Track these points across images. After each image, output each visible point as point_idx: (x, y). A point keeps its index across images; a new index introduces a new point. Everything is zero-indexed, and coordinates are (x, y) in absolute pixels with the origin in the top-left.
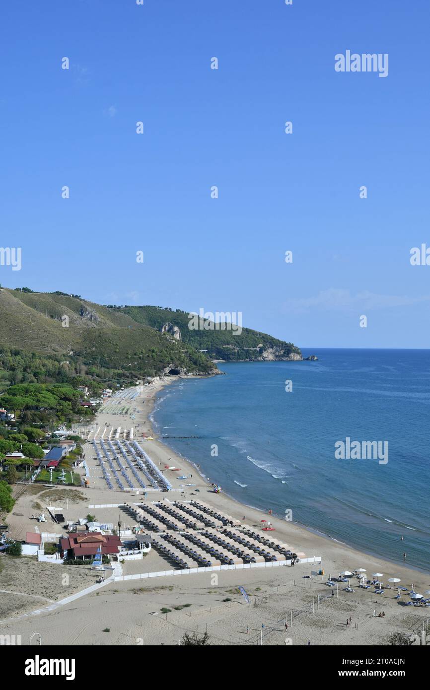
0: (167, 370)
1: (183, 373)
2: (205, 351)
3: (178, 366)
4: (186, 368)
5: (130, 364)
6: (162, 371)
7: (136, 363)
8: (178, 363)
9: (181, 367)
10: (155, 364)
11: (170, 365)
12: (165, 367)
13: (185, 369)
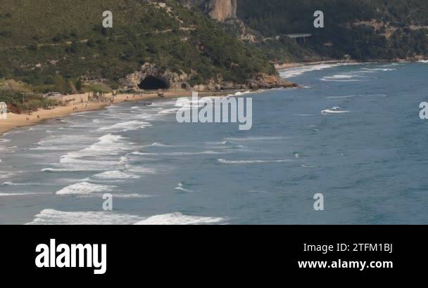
0: (135, 79)
1: (178, 85)
2: (304, 35)
3: (164, 68)
4: (189, 73)
5: (38, 65)
6: (121, 80)
7: (53, 62)
8: (165, 59)
9: (174, 70)
10: (105, 64)
11: (143, 67)
12: (131, 72)
13: (184, 76)
